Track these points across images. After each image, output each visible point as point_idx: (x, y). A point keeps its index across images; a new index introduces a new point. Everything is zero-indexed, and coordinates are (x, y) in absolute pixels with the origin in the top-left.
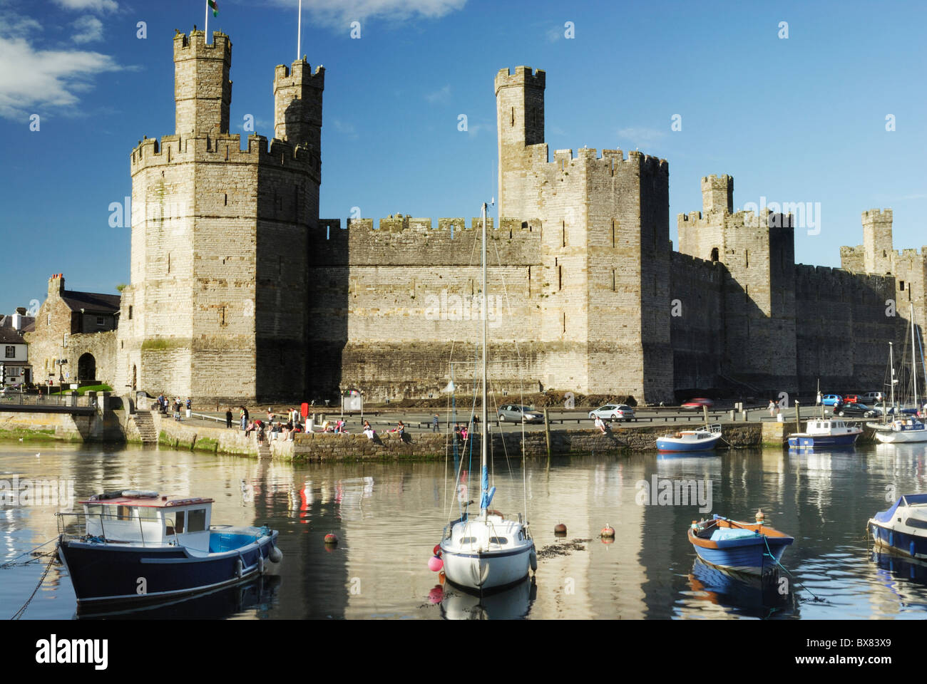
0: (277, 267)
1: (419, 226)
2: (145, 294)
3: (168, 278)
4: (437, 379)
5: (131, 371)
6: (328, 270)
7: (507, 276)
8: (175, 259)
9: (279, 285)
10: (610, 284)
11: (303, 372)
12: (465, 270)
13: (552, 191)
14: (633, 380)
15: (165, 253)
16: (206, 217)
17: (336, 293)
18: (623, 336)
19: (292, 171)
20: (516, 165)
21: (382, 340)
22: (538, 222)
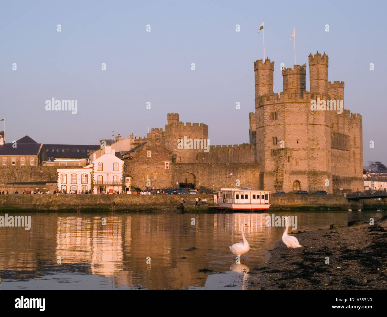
3: (316, 148)
5: (291, 183)
8: (319, 140)
13: (352, 126)
22: (349, 136)
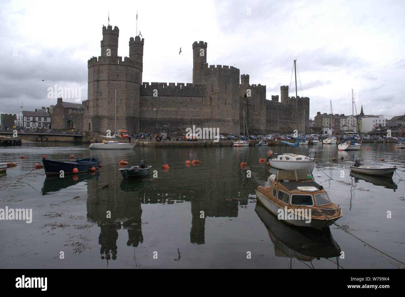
0: (132, 95)
1: (172, 85)
2: (93, 103)
3: (100, 98)
4: (176, 128)
5: (88, 125)
6: (145, 97)
7: (196, 100)
8: (102, 92)
9: (132, 101)
10: (225, 103)
11: (139, 126)
12: (185, 98)
13: (209, 77)
14: (230, 129)
15: (100, 91)
16: (112, 80)
17: (148, 103)
18: (228, 117)
19: (136, 68)
20: (199, 69)
21: (161, 117)
22: (205, 85)
